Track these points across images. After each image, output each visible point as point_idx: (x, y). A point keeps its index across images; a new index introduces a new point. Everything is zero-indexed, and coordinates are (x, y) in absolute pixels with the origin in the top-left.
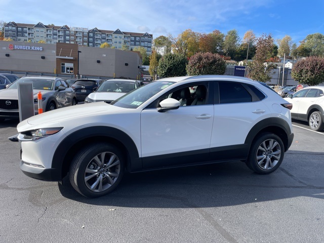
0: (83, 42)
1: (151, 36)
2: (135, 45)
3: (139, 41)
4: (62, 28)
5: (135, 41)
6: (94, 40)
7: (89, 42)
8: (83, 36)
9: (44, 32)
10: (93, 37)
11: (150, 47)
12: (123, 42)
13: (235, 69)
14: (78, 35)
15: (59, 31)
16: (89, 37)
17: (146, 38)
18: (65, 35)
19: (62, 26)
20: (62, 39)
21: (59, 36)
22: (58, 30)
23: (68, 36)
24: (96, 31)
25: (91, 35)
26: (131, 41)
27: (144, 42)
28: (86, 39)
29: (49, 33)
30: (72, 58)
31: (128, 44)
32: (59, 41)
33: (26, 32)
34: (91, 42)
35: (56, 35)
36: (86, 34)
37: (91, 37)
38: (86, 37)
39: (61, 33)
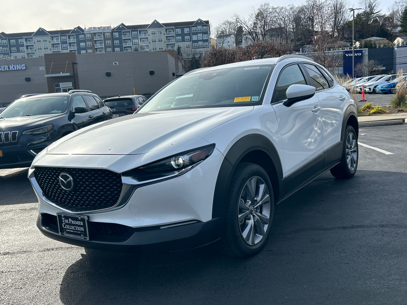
0: (106, 47)
1: (207, 22)
2: (183, 40)
3: (188, 34)
4: (73, 31)
5: (183, 35)
6: (121, 43)
7: (114, 47)
8: (105, 39)
9: (48, 42)
10: (120, 39)
11: (207, 41)
12: (164, 39)
13: (344, 56)
14: (97, 38)
15: (69, 37)
16: (113, 39)
17: (199, 27)
18: (79, 42)
19: (73, 29)
20: (75, 48)
21: (70, 43)
22: (67, 35)
23: (83, 41)
24: (123, 28)
25: (116, 35)
26: (178, 35)
27: (196, 34)
28: (109, 42)
29: (55, 41)
30: (68, 74)
31: (173, 41)
32: (71, 51)
33: (23, 45)
34: (117, 47)
35: (66, 43)
36: (108, 35)
37: (117, 39)
38: (108, 39)
39: (72, 40)
